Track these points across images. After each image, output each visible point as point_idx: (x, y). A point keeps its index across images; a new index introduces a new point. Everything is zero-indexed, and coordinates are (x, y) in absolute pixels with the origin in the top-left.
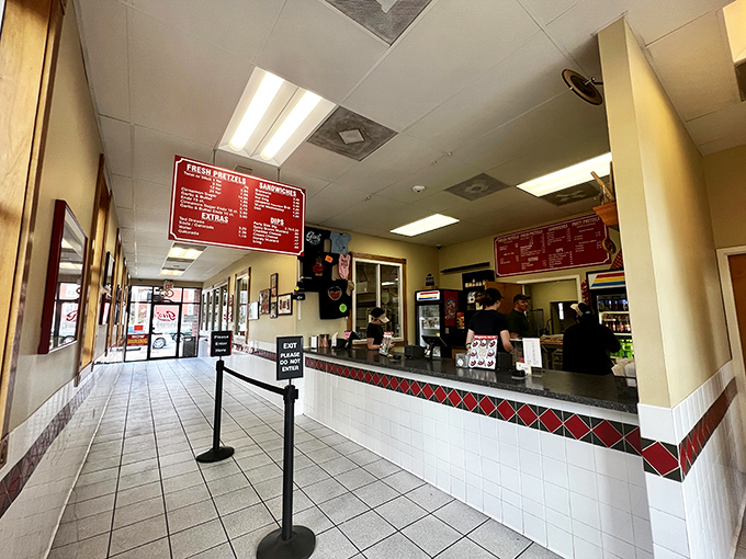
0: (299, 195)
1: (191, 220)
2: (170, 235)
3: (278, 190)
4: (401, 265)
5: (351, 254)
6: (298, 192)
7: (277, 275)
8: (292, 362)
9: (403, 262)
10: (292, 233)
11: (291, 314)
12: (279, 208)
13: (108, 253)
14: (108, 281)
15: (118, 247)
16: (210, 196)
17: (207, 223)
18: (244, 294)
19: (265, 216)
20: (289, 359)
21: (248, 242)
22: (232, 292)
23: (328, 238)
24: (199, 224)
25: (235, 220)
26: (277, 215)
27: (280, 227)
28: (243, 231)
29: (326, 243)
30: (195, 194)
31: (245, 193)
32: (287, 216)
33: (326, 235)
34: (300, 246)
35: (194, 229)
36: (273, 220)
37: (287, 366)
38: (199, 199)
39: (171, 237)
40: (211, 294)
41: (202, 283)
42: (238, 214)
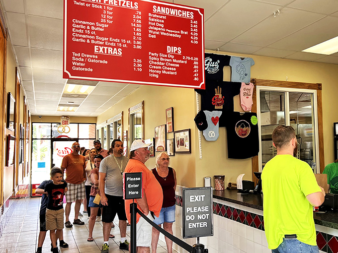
0: (197, 17)
1: (83, 55)
2: (64, 73)
3: (173, 12)
4: (314, 92)
5: (254, 81)
6: (195, 13)
7: (173, 108)
8: (200, 217)
9: (318, 87)
10: (191, 63)
11: (190, 152)
12: (175, 34)
13: (9, 95)
14: (11, 119)
15: (18, 87)
16: (102, 27)
17: (101, 57)
18: (139, 128)
19: (160, 44)
20: (196, 214)
21: (144, 76)
22: (127, 127)
23: (228, 64)
24: (92, 59)
25: (129, 52)
26: (173, 42)
27: (177, 57)
28: (138, 64)
29: (226, 70)
30: (86, 25)
31: (138, 18)
32: (183, 42)
33: (225, 61)
34: (200, 77)
35: (88, 65)
36: (170, 49)
37: (194, 222)
38: (91, 30)
39: (65, 76)
40: (105, 129)
41: (96, 118)
42: (132, 45)
